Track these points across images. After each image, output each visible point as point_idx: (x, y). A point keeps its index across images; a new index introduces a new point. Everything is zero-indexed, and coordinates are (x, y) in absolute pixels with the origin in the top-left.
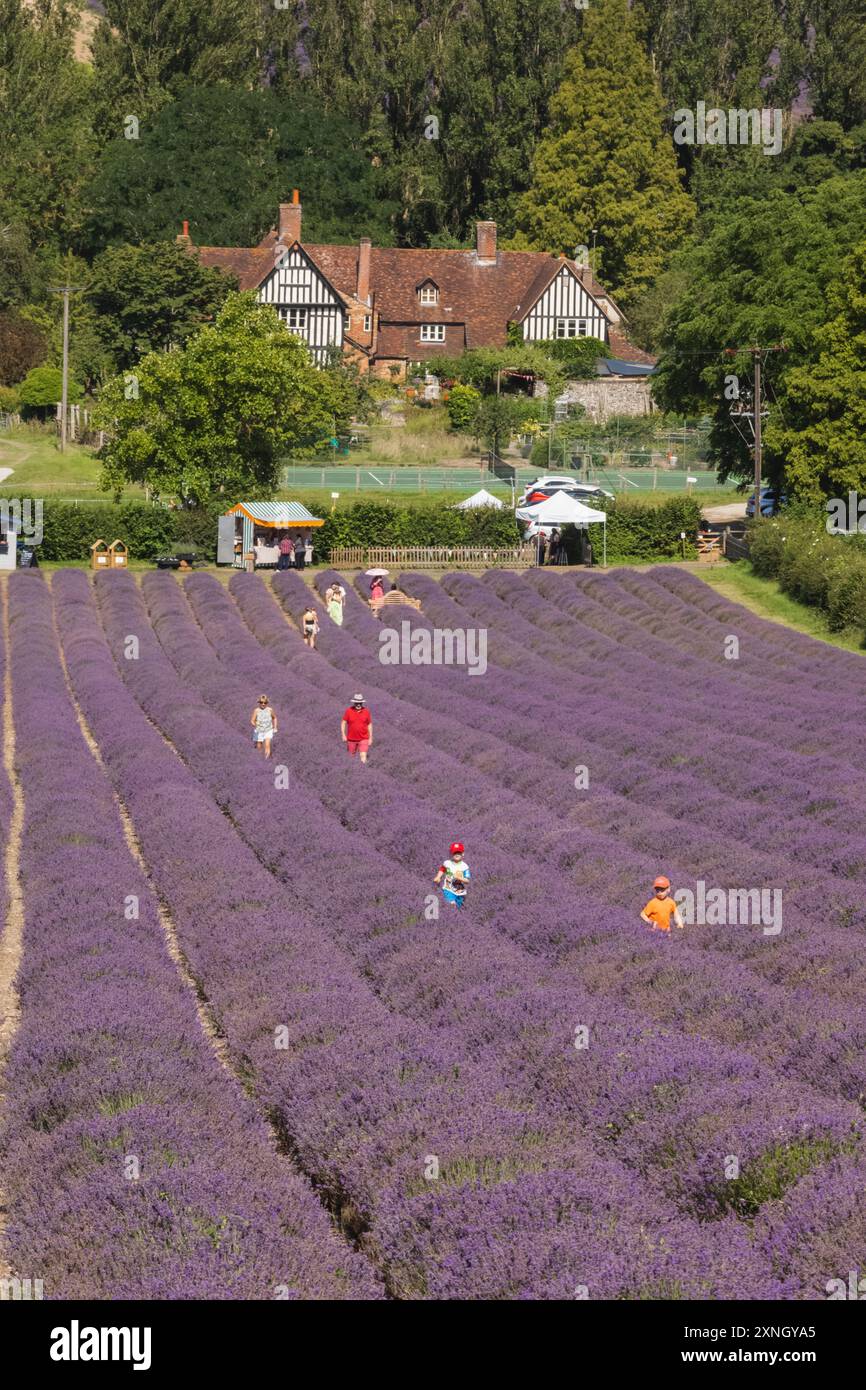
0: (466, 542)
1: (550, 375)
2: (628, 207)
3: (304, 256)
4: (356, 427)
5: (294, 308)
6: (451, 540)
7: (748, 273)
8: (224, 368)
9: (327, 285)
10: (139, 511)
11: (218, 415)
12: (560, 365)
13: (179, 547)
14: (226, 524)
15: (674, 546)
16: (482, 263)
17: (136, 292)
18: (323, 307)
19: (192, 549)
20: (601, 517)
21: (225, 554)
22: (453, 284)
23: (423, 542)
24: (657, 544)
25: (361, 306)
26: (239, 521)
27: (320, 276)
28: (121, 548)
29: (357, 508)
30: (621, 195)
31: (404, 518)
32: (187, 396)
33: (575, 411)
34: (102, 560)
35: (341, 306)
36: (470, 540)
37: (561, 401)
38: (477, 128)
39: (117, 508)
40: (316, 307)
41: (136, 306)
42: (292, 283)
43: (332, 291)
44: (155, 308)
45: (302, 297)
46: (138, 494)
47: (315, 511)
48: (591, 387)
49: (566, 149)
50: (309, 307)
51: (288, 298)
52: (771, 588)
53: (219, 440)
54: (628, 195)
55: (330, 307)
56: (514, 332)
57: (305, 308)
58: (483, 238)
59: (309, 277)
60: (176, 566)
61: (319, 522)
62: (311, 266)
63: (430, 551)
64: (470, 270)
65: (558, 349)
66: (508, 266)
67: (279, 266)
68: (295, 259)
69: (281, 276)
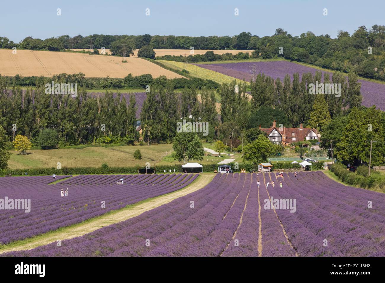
0: (292, 168)
1: (310, 144)
2: (323, 121)
4: (283, 152)
5: (275, 136)
7: (332, 130)
9: (279, 133)
10: (248, 165)
11: (258, 151)
12: (311, 143)
13: (253, 170)
14: (259, 166)
15: (321, 168)
16: (301, 129)
17: (253, 135)
18: (279, 136)
19: (254, 170)
20: (311, 164)
22: (297, 133)
23: (287, 168)
24: (319, 168)
25: (284, 136)
26: (261, 166)
27: (278, 132)
28: (245, 170)
29: (277, 164)
30: (322, 120)
31: (284, 165)
32: (253, 149)
33: (313, 149)
34: (242, 171)
35: (281, 136)
36: (293, 168)
37: (311, 148)
38: (303, 111)
39: (245, 164)
41: (253, 137)
42: (274, 133)
44: (255, 137)
45: (276, 135)
46: (247, 162)
47: (271, 164)
48: (315, 146)
49: (315, 113)
51: (273, 135)
52: (333, 173)
53: (258, 155)
54: (323, 120)
56: (305, 139)
57: (276, 136)
58: (301, 126)
60: (252, 172)
61: (272, 166)
64: (299, 130)
65: (311, 141)
66: (304, 130)
67: (273, 131)
68: (275, 130)
69: (273, 132)
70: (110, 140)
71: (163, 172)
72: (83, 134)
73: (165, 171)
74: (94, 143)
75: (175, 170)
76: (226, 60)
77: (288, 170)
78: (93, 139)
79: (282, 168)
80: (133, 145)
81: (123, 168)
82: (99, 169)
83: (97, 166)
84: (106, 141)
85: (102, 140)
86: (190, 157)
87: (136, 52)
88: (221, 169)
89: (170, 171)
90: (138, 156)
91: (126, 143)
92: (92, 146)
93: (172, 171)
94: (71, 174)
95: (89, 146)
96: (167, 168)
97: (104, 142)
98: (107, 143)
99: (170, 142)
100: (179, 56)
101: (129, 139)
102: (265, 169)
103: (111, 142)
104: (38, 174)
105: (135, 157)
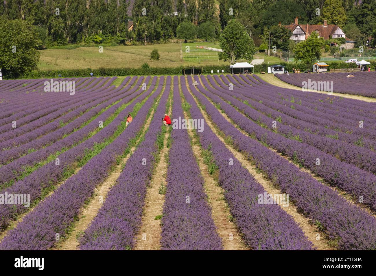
1: (339, 43)
2: (337, 18)
3: (299, 26)
5: (298, 34)
6: (347, 67)
9: (303, 31)
10: (300, 64)
11: (312, 50)
12: (340, 42)
13: (307, 70)
14: (314, 66)
16: (325, 27)
17: (277, 33)
18: (302, 34)
19: (309, 70)
20: (369, 63)
21: (314, 70)
22: (321, 30)
23: (342, 68)
25: (307, 33)
26: (316, 65)
27: (302, 29)
28: (299, 70)
29: (332, 63)
31: (339, 64)
33: (343, 49)
35: (305, 34)
36: (349, 67)
37: (341, 47)
39: (297, 64)
40: (301, 34)
41: (277, 35)
42: (298, 31)
43: (304, 32)
46: (300, 61)
47: (327, 64)
48: (345, 45)
49: (327, 9)
50: (300, 34)
51: (297, 33)
53: (312, 53)
54: (337, 16)
55: (303, 34)
56: (330, 37)
57: (299, 34)
58: (325, 23)
59: (300, 29)
60: (307, 72)
61: (328, 65)
62: (300, 28)
64: (323, 28)
65: (338, 39)
66: (329, 27)
67: (296, 28)
68: (298, 27)
69: (296, 29)
70: (100, 39)
71: (210, 73)
72: (72, 32)
73: (212, 71)
74: (83, 43)
75: (223, 71)
77: (345, 70)
78: (82, 38)
79: (338, 68)
80: (125, 45)
81: (166, 69)
82: (139, 69)
83: (137, 68)
84: (95, 40)
85: (92, 40)
86: (238, 57)
88: (273, 69)
89: (218, 71)
90: (155, 56)
91: (117, 43)
92: (82, 46)
93: (221, 72)
94: (108, 75)
95: (78, 47)
96: (215, 68)
97: (94, 41)
98: (97, 43)
99: (164, 42)
101: (121, 39)
102: (321, 69)
103: (101, 42)
104: (73, 76)
105: (152, 57)
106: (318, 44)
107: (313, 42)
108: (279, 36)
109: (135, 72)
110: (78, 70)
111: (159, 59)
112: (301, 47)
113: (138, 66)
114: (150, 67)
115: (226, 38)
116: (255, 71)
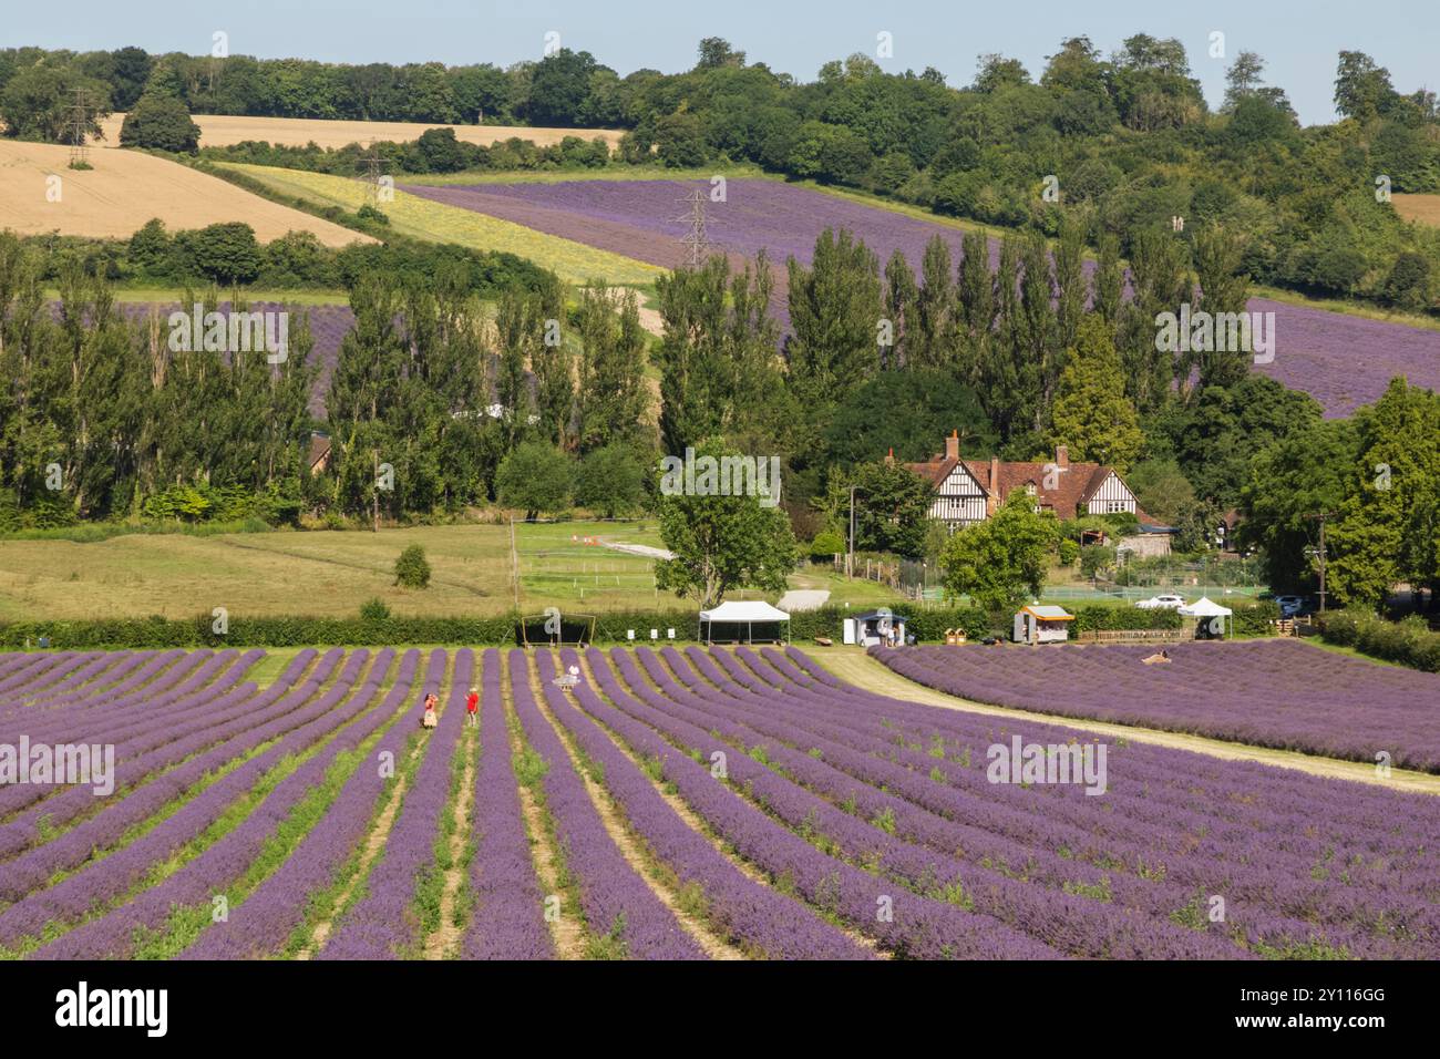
0: (1149, 628)
2: (1107, 437)
3: (964, 467)
5: (958, 497)
6: (1143, 626)
8: (1016, 530)
9: (977, 483)
10: (967, 612)
11: (1012, 558)
12: (1117, 528)
13: (993, 632)
14: (1018, 619)
15: (1266, 628)
16: (1060, 470)
18: (975, 496)
19: (1002, 633)
21: (1018, 635)
22: (1044, 482)
23: (1126, 628)
24: (1257, 627)
25: (994, 494)
26: (1026, 617)
27: (973, 479)
28: (962, 633)
29: (1088, 609)
30: (1103, 430)
31: (1114, 614)
32: (996, 547)
33: (1128, 554)
34: (951, 640)
35: (985, 496)
36: (1153, 626)
37: (1121, 547)
38: (1007, 394)
39: (955, 610)
40: (971, 497)
42: (958, 483)
43: (980, 487)
45: (964, 491)
46: (964, 601)
47: (1067, 611)
48: (1135, 540)
49: (1070, 404)
50: (967, 497)
51: (954, 491)
53: (1012, 571)
54: (1107, 430)
55: (979, 496)
56: (1081, 510)
57: (964, 497)
58: (1060, 456)
59: (967, 479)
60: (993, 643)
61: (1072, 617)
62: (968, 473)
63: (1133, 632)
64: (1053, 474)
65: (1112, 518)
66: (1075, 472)
67: (950, 473)
68: (959, 469)
69: (951, 479)
70: (203, 503)
71: (624, 638)
72: (94, 478)
73: (631, 634)
74: (135, 519)
75: (671, 633)
76: (509, 167)
77: (1137, 636)
78: (131, 499)
79: (1110, 627)
80: (297, 526)
81: (453, 622)
82: (350, 623)
83: (340, 616)
84: (184, 508)
85: (171, 506)
86: (730, 578)
87: (113, 124)
88: (864, 626)
89: (654, 633)
90: (413, 571)
91: (268, 520)
92: (130, 529)
93: (663, 636)
94: (231, 643)
95: (118, 533)
96: (643, 623)
97: (177, 511)
98: (188, 517)
99: (448, 519)
100: (305, 146)
101: (282, 503)
102: (1044, 629)
103: (207, 514)
104: (94, 644)
105: (402, 576)
106: (1034, 537)
107: (1016, 527)
108: (887, 503)
109: (333, 633)
110: (114, 624)
111: (429, 582)
112: (970, 547)
113: (346, 609)
114: (393, 615)
115: (683, 508)
116: (793, 636)
